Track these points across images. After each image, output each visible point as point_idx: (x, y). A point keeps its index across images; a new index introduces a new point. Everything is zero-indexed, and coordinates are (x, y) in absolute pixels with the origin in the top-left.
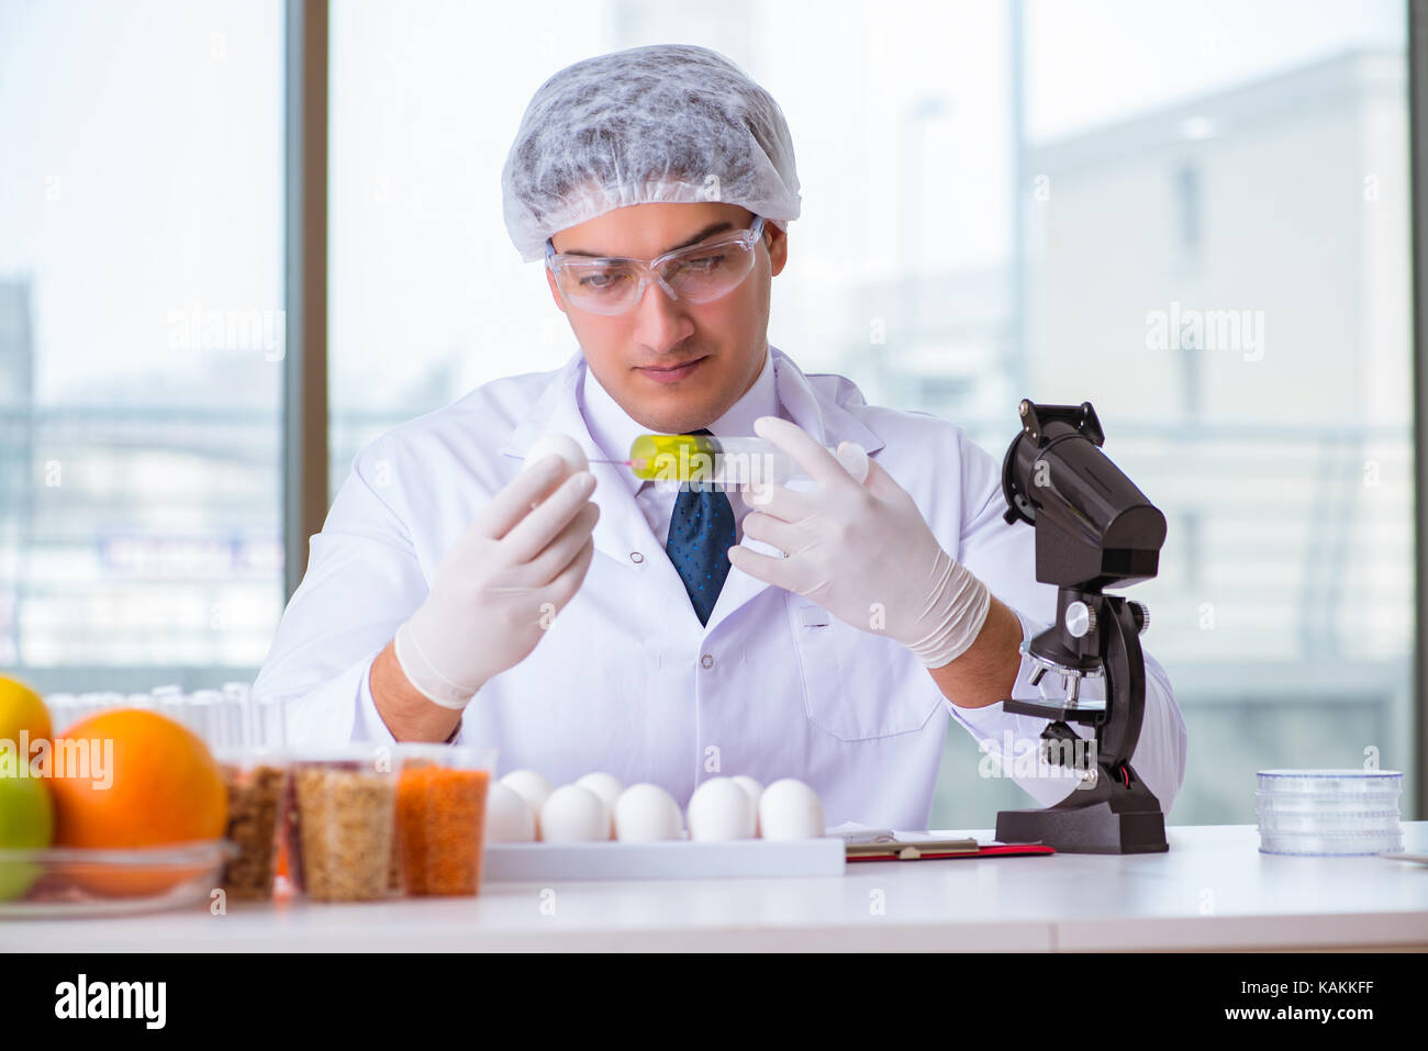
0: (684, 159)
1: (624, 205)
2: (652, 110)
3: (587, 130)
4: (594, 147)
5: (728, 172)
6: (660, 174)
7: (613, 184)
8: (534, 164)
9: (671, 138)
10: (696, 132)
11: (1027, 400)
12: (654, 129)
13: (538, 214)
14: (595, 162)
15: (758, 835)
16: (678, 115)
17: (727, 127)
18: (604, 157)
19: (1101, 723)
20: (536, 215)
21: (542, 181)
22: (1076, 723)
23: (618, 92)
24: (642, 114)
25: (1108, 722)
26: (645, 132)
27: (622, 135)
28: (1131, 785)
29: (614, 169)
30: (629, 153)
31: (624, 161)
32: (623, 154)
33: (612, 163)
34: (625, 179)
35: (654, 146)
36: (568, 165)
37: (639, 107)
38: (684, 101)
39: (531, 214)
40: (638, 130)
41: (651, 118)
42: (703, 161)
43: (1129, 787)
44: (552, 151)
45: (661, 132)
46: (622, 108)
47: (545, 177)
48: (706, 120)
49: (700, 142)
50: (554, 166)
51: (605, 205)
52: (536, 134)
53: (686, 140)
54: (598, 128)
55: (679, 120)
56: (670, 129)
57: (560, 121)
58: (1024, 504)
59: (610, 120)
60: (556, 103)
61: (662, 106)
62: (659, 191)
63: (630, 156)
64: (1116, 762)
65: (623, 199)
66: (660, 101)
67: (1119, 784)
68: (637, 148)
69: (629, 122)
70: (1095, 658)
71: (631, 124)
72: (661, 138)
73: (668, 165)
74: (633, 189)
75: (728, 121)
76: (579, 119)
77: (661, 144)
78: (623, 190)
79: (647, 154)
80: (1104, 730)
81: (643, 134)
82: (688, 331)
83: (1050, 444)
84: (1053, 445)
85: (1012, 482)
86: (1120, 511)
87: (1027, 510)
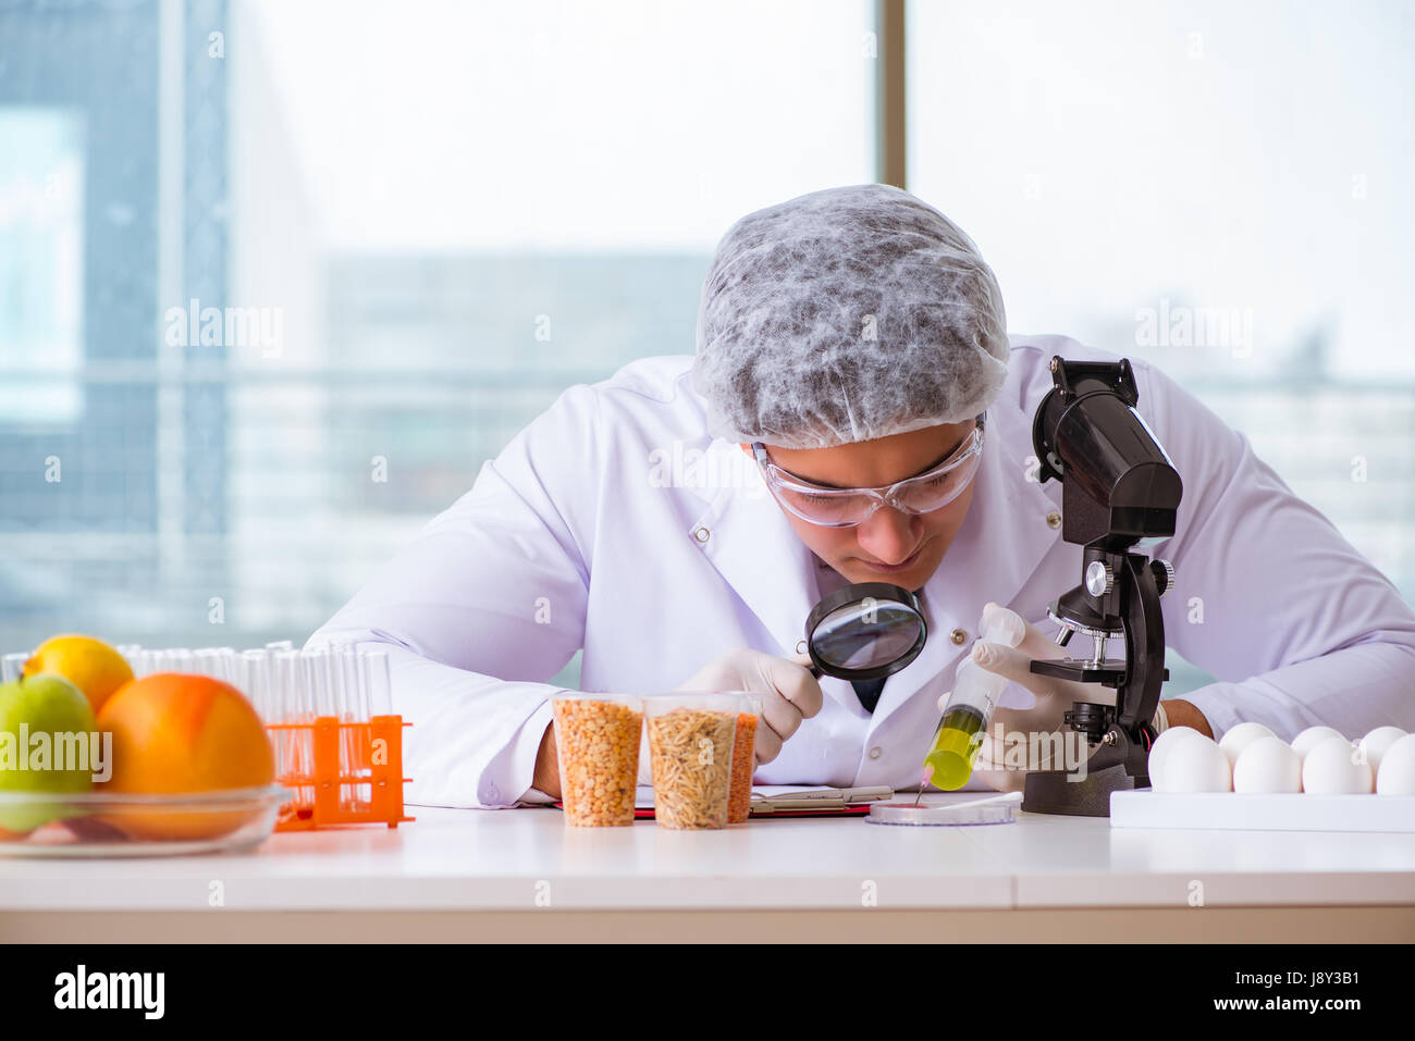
1: (856, 440)
3: (815, 373)
4: (824, 391)
8: (753, 397)
9: (908, 381)
10: (931, 365)
11: (1056, 357)
12: (888, 371)
16: (912, 346)
17: (960, 350)
18: (836, 403)
19: (1122, 684)
21: (763, 419)
22: (1099, 683)
23: (839, 315)
24: (872, 351)
25: (1128, 684)
26: (881, 374)
27: (854, 380)
29: (848, 415)
30: (864, 401)
31: (858, 408)
32: (857, 401)
33: (845, 410)
34: (860, 425)
35: (892, 394)
36: (795, 408)
38: (913, 325)
40: (871, 373)
41: (883, 357)
43: (1148, 750)
44: (774, 388)
46: (848, 343)
47: (768, 415)
48: (940, 347)
49: (938, 376)
51: (835, 441)
52: (751, 363)
53: (922, 379)
54: (826, 371)
55: (912, 354)
56: (905, 368)
57: (777, 352)
58: (1057, 462)
59: (839, 360)
60: (768, 323)
61: (892, 336)
63: (865, 404)
64: (1135, 723)
66: (888, 328)
67: (1138, 746)
68: (873, 397)
69: (860, 363)
70: (1118, 618)
71: (863, 366)
72: (898, 383)
73: (907, 410)
75: (960, 341)
76: (801, 355)
77: (899, 392)
78: (856, 431)
79: (885, 403)
80: (1126, 691)
81: (877, 378)
83: (1078, 401)
84: (1081, 402)
85: (1044, 440)
86: (1129, 468)
87: (1060, 468)
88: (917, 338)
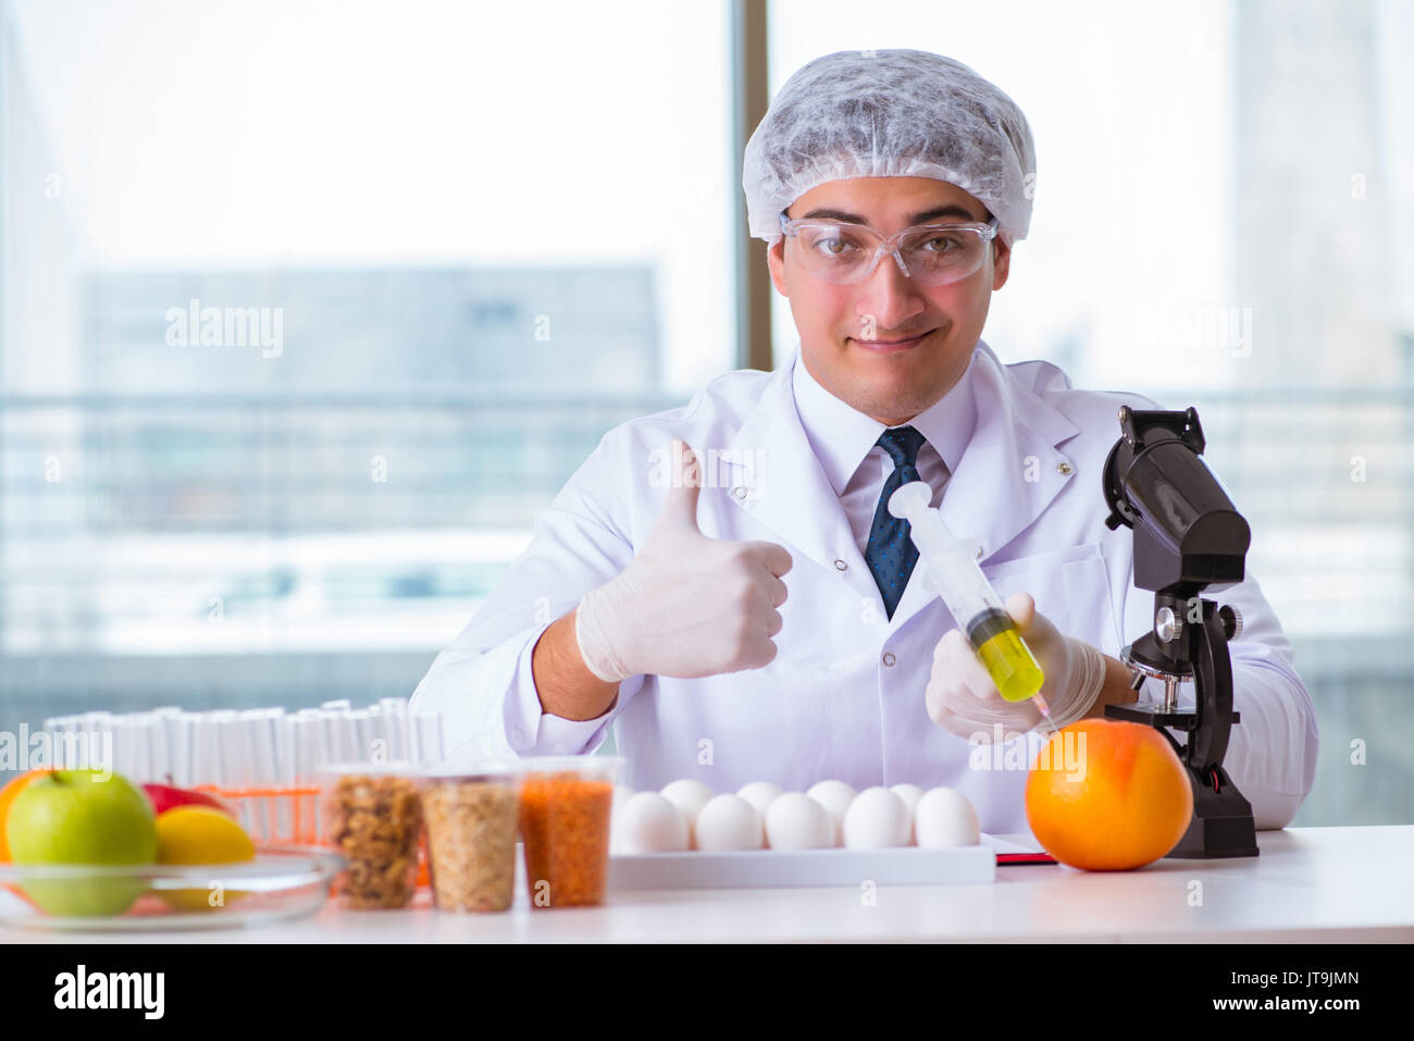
0: (942, 143)
1: (874, 174)
2: (916, 94)
3: (850, 101)
4: (855, 117)
5: (983, 164)
6: (916, 153)
7: (867, 154)
8: (788, 128)
9: (932, 122)
10: (956, 121)
11: (1124, 407)
12: (916, 110)
13: (782, 176)
14: (855, 133)
15: (913, 842)
17: (986, 123)
18: (864, 129)
19: (1193, 728)
20: (780, 177)
21: (793, 142)
22: (1172, 727)
23: (883, 75)
24: (906, 96)
25: (1198, 727)
27: (885, 110)
28: (1221, 789)
29: (871, 142)
30: (889, 128)
31: (883, 134)
32: (883, 128)
33: (871, 135)
34: (880, 152)
35: (915, 125)
36: (825, 130)
37: (903, 90)
38: (946, 92)
39: (775, 176)
40: (901, 108)
41: (914, 101)
42: (960, 148)
43: (1219, 792)
44: (810, 117)
45: (923, 115)
46: (886, 88)
47: (798, 138)
48: (966, 113)
49: (959, 131)
50: (810, 129)
51: (854, 171)
52: (796, 103)
53: (946, 126)
54: (861, 99)
55: (941, 107)
56: (932, 113)
57: (822, 92)
58: (1127, 510)
59: (874, 95)
60: (820, 78)
61: (925, 93)
62: (916, 166)
63: (890, 130)
64: (1207, 766)
65: (875, 170)
66: (924, 88)
67: (1208, 788)
68: (898, 123)
69: (892, 100)
70: (1187, 662)
71: (894, 102)
72: (923, 120)
73: (927, 144)
74: (887, 162)
75: (987, 119)
76: (842, 93)
77: (922, 125)
78: (876, 162)
79: (907, 131)
80: (1197, 735)
81: (905, 112)
82: (918, 308)
83: (1146, 450)
84: (1149, 452)
85: (1113, 488)
86: (1198, 517)
87: (1129, 516)
88: (948, 100)
